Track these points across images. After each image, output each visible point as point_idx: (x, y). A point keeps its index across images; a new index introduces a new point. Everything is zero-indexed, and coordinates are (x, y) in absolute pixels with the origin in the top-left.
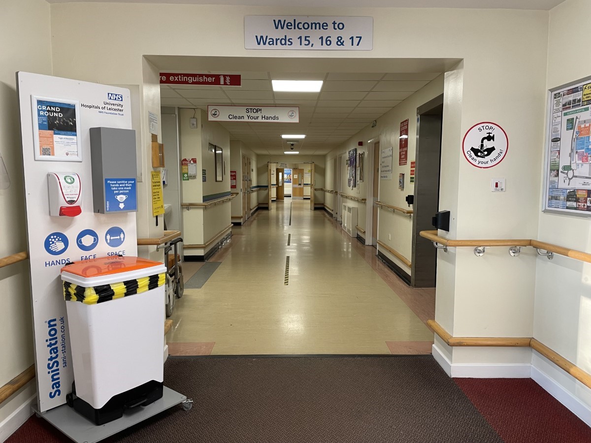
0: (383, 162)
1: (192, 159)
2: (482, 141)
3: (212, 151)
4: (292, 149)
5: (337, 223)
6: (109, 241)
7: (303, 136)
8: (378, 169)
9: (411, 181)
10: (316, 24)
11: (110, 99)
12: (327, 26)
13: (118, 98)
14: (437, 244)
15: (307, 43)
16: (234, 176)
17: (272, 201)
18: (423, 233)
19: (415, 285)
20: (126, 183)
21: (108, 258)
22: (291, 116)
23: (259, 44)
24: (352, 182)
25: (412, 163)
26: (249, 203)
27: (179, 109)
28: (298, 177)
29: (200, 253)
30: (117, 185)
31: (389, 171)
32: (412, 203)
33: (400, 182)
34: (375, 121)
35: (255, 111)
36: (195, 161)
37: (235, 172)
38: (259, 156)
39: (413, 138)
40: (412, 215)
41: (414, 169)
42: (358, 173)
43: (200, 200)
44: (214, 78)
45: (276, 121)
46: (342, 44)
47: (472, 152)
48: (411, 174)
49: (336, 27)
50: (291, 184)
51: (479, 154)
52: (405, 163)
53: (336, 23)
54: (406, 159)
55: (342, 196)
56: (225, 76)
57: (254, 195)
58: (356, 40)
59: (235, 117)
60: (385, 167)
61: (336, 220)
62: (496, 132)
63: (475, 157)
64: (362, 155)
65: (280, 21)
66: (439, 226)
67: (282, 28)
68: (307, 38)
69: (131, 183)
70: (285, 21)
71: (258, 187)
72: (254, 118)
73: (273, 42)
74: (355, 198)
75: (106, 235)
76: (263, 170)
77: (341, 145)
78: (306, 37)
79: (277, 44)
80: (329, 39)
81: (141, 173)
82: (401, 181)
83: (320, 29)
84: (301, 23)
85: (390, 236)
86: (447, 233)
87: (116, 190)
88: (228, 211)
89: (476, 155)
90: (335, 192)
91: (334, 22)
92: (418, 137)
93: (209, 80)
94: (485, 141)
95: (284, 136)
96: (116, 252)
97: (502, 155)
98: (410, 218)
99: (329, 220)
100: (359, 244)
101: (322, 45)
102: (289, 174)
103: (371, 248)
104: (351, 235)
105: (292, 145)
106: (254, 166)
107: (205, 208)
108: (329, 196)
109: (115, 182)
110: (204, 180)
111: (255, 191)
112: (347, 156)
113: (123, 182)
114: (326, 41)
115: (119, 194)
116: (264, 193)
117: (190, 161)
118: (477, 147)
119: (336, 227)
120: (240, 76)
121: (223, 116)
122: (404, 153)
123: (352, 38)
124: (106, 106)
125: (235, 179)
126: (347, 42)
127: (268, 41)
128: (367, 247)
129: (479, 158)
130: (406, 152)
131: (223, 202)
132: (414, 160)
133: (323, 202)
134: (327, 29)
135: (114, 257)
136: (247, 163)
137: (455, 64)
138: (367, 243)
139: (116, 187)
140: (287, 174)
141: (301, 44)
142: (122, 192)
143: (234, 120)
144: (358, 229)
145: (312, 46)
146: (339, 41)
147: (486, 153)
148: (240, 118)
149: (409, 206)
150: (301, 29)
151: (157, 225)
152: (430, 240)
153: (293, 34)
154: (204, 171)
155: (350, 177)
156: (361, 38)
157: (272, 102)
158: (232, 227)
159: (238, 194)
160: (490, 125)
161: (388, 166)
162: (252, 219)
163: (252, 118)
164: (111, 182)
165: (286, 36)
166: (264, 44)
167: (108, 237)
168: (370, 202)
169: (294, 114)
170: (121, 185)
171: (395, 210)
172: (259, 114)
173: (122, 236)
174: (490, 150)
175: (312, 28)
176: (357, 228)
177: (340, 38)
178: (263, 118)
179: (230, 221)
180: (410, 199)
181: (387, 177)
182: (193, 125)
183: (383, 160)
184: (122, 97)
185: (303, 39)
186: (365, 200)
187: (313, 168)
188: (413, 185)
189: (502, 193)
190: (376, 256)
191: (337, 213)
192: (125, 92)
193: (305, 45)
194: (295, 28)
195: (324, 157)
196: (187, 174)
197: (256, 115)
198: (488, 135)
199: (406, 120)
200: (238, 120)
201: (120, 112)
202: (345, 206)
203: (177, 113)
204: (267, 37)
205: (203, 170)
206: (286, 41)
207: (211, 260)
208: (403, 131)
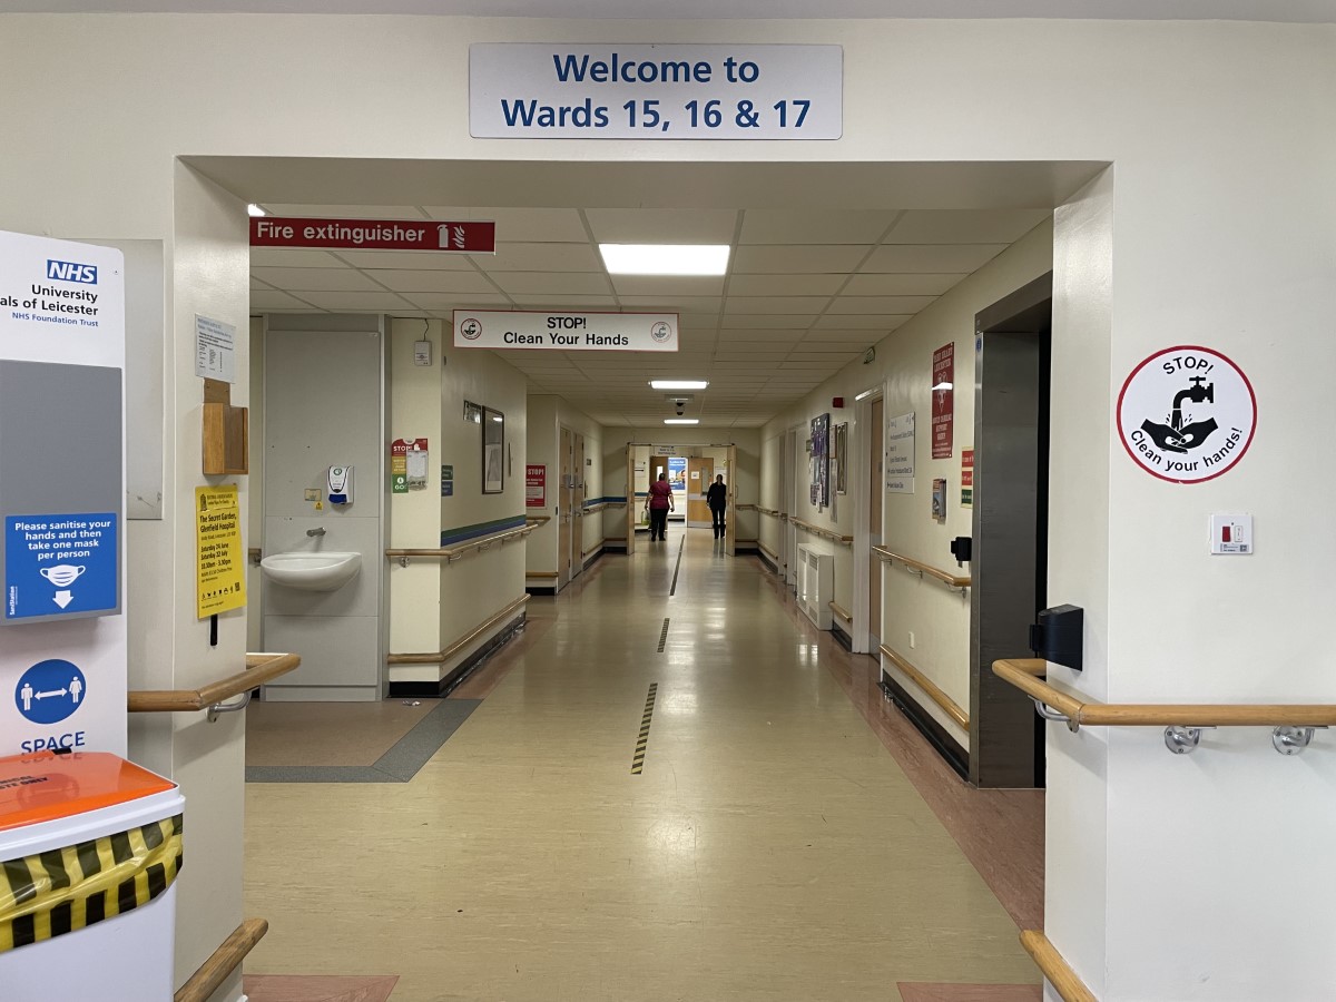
0: (892, 449)
1: (418, 441)
2: (1177, 403)
3: (473, 420)
4: (680, 414)
5: (786, 590)
6: (27, 706)
7: (702, 385)
8: (881, 463)
9: (964, 501)
10: (676, 67)
11: (56, 276)
12: (709, 71)
13: (83, 275)
14: (1044, 706)
15: (650, 119)
16: (536, 476)
17: (637, 531)
18: (1001, 667)
19: (980, 780)
20: (82, 529)
21: (22, 759)
22: (659, 335)
23: (511, 123)
24: (820, 492)
25: (965, 454)
26: (578, 538)
27: (388, 318)
28: (701, 475)
29: (432, 674)
30: (49, 536)
31: (906, 471)
32: (968, 558)
33: (935, 500)
34: (873, 348)
35: (569, 323)
36: (423, 444)
37: (543, 467)
38: (607, 432)
39: (966, 388)
40: (969, 588)
41: (971, 469)
42: (834, 472)
43: (434, 543)
44: (421, 232)
45: (621, 347)
46: (753, 122)
47: (1145, 434)
48: (964, 483)
49: (736, 74)
50: (685, 492)
51: (1169, 440)
52: (949, 454)
53: (735, 64)
54: (951, 444)
55: (797, 525)
56: (451, 226)
57: (593, 523)
58: (793, 112)
59: (521, 339)
60: (898, 460)
61: (785, 582)
62: (1219, 376)
63: (1158, 451)
64: (842, 432)
65: (571, 59)
66: (1051, 653)
67: (579, 78)
68: (651, 107)
69: (100, 529)
70: (586, 58)
71: (604, 499)
72: (566, 340)
73: (550, 117)
74: (826, 532)
75: (20, 687)
76: (616, 462)
77: (793, 406)
78: (647, 103)
79: (562, 124)
80: (712, 108)
81: (160, 494)
82: (939, 500)
83: (687, 79)
84: (633, 64)
85: (912, 635)
86: (1078, 675)
87: (44, 551)
88: (517, 562)
89: (1161, 444)
90: (781, 516)
91: (730, 59)
92: (980, 386)
93: (410, 235)
94: (1186, 401)
95: (657, 385)
96: (52, 739)
97: (1240, 445)
98: (964, 596)
99: (770, 581)
100: (837, 647)
101: (694, 124)
102: (680, 469)
103: (866, 661)
104: (818, 625)
105: (680, 404)
106: (593, 452)
107: (447, 562)
108: (768, 523)
109: (44, 527)
110: (447, 490)
111: (594, 510)
112: (807, 431)
113: (71, 525)
114: (707, 114)
115: (54, 563)
116: (617, 514)
117: (413, 445)
118: (1162, 418)
119: (785, 601)
120: (491, 226)
121: (491, 338)
122: (944, 427)
123: (782, 105)
124: (40, 298)
125: (542, 484)
126: (768, 117)
127: (537, 114)
128: (855, 658)
129: (1168, 452)
130: (950, 424)
131: (503, 541)
132: (970, 446)
133: (756, 537)
134: (708, 80)
135: (44, 754)
136: (573, 447)
137: (1083, 179)
138: (856, 648)
139: (44, 541)
140: (677, 469)
141: (632, 124)
142: (66, 555)
143: (518, 345)
144: (834, 611)
145: (665, 129)
146: (745, 113)
147: (1189, 438)
148: (532, 340)
149: (960, 565)
150: (634, 80)
151: (214, 641)
152: (1025, 694)
153: (610, 95)
154: (447, 471)
155: (815, 481)
156: (807, 104)
157: (610, 301)
158: (527, 601)
159: (548, 519)
160: (1199, 355)
161: (904, 459)
162: (587, 577)
163: (561, 340)
164: (27, 527)
165: (588, 101)
166: (527, 123)
167: (27, 692)
168: (862, 544)
169: (667, 332)
170: (62, 536)
171: (923, 573)
172: (580, 332)
173: (75, 687)
174: (1203, 430)
175: (664, 79)
176: (830, 605)
177: (745, 107)
178: (591, 341)
179: (523, 584)
180: (961, 548)
181: (902, 486)
182: (422, 357)
183: (893, 443)
184: (94, 273)
185: (639, 108)
186: (851, 539)
187: (733, 457)
188: (968, 510)
189: (1242, 559)
190: (879, 684)
191: (786, 566)
192: (109, 261)
193: (645, 125)
194: (615, 79)
195: (757, 433)
196: (404, 476)
197: (571, 333)
198: (1194, 383)
199: (949, 346)
200: (526, 345)
201: (86, 317)
202: (803, 552)
203: (382, 329)
204: (534, 103)
205: (443, 467)
206: (589, 115)
207: (458, 694)
208: (941, 371)
